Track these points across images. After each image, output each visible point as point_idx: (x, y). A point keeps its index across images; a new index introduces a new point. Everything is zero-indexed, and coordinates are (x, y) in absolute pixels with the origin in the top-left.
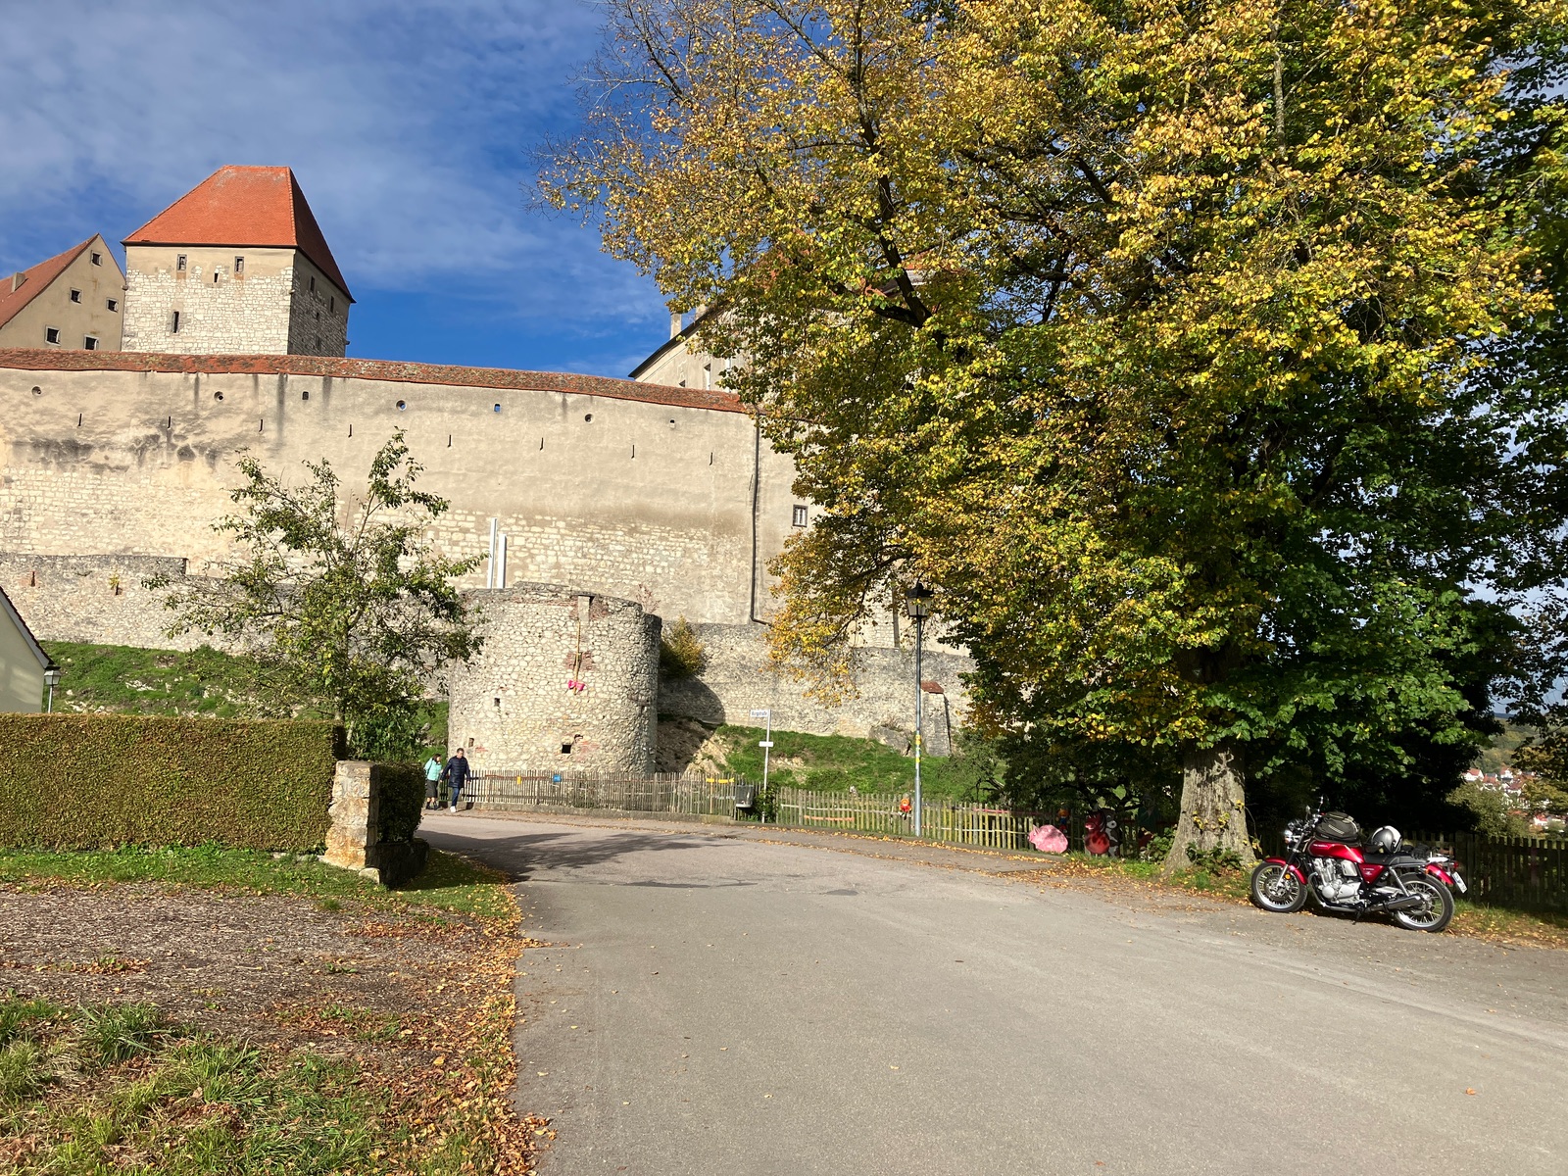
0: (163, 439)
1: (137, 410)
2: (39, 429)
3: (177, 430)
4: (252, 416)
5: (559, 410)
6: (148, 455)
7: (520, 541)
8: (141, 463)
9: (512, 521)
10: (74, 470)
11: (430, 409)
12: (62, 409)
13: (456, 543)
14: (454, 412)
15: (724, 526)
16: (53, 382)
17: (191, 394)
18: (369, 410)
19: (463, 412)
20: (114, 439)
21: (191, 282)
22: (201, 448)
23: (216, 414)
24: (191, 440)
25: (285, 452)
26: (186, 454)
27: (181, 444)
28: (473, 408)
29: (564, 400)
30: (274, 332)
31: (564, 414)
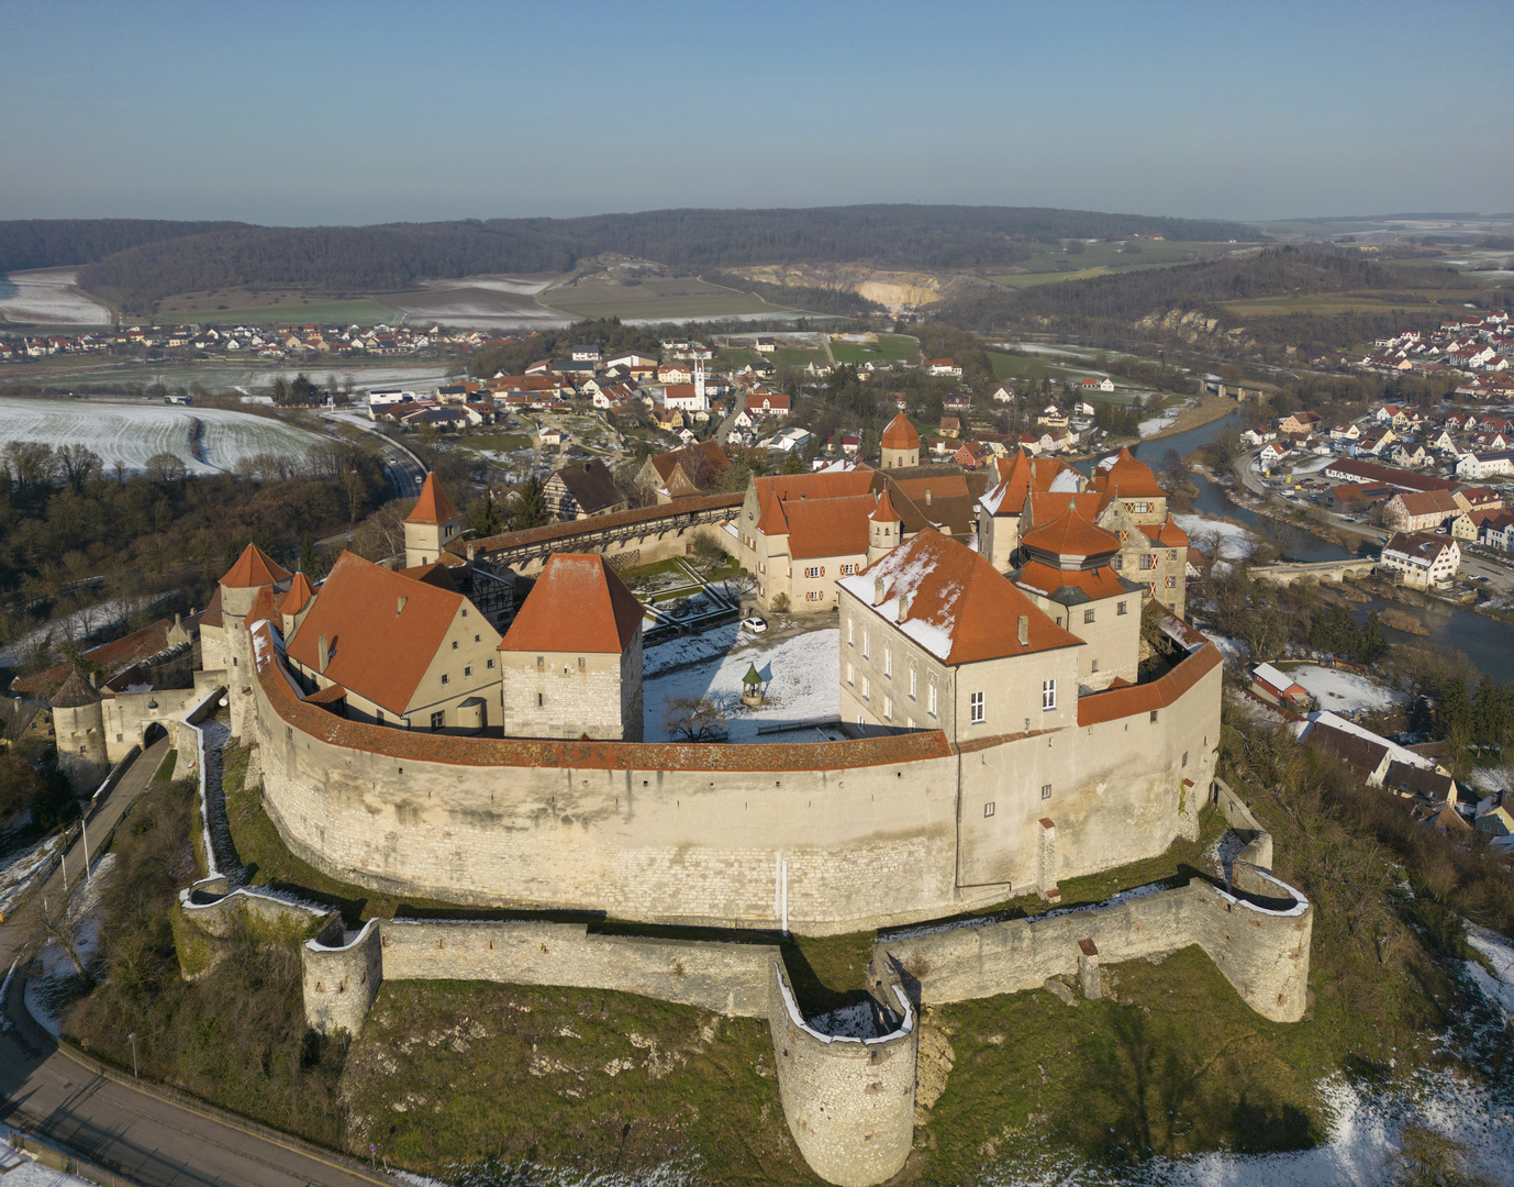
0: (550, 811)
1: (530, 792)
2: (465, 803)
3: (560, 804)
4: (609, 797)
5: (821, 783)
6: (541, 821)
7: (796, 866)
8: (537, 826)
9: (791, 853)
10: (492, 830)
11: (732, 788)
12: (480, 791)
13: (754, 869)
14: (748, 789)
15: (935, 832)
16: (472, 773)
17: (566, 781)
18: (690, 791)
19: (755, 787)
20: (517, 810)
21: (548, 674)
22: (577, 817)
23: (586, 795)
24: (569, 812)
25: (634, 820)
26: (566, 820)
27: (563, 814)
28: (761, 785)
29: (824, 775)
30: (611, 709)
31: (825, 785)
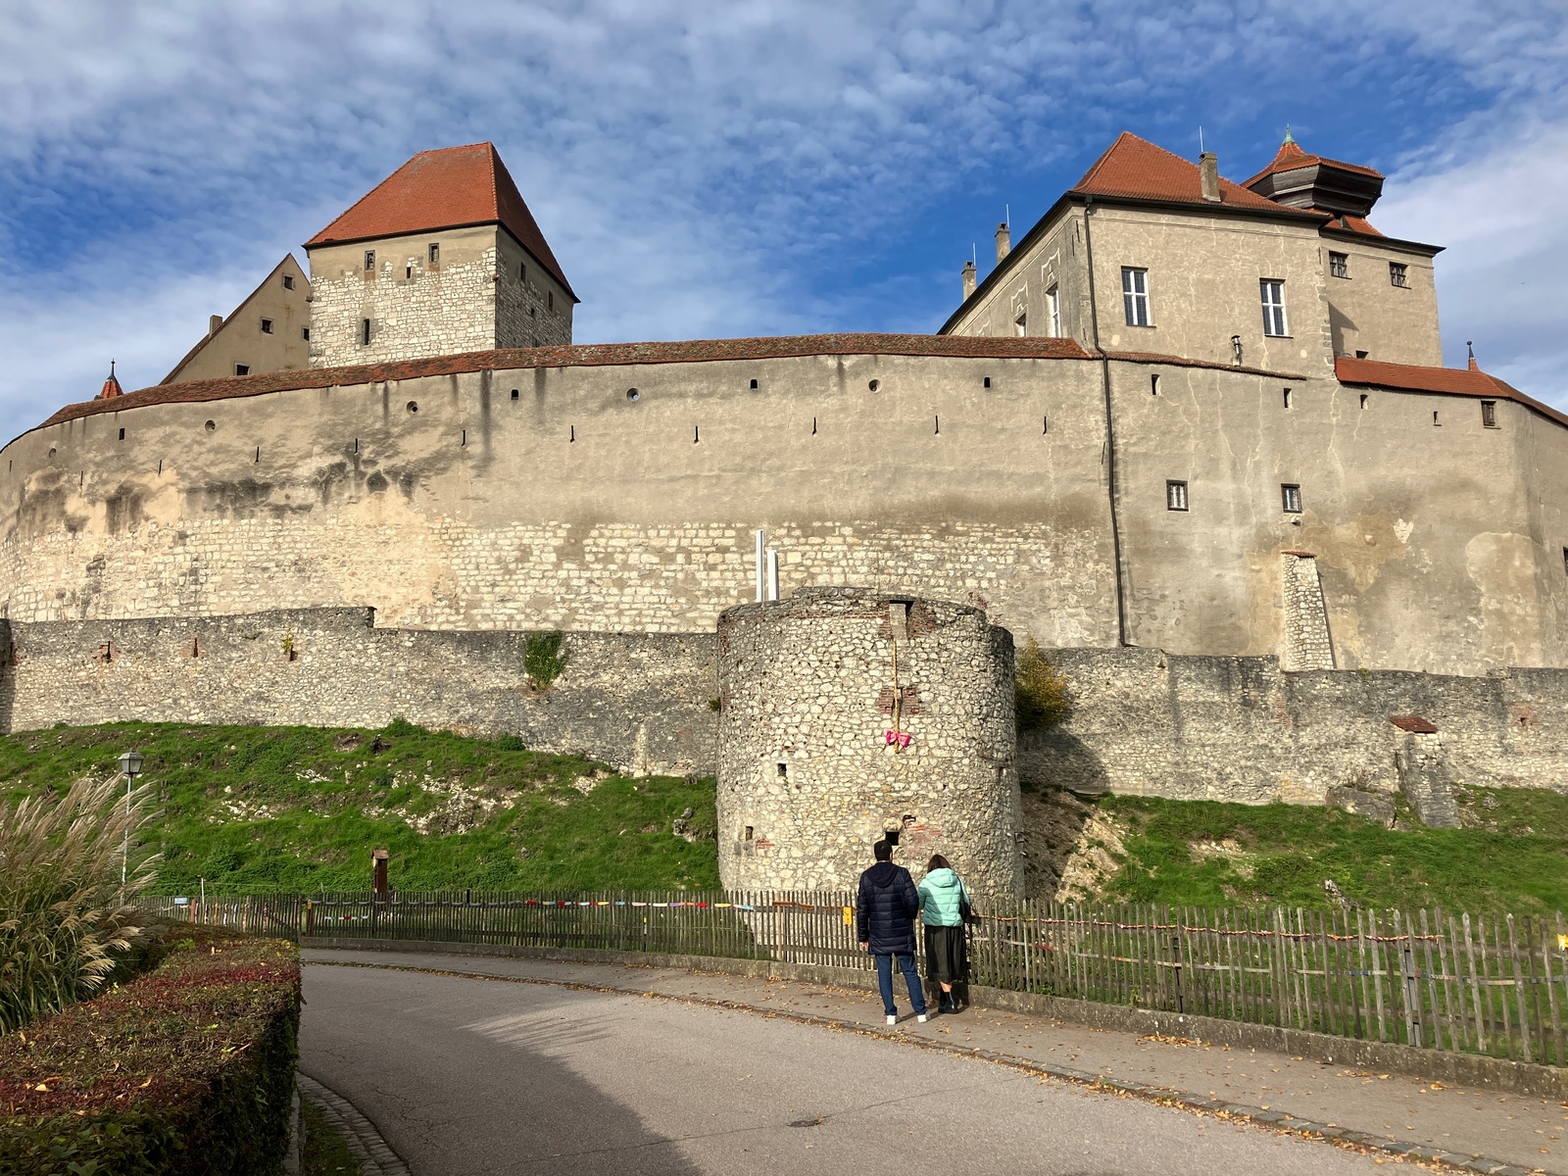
0: (350, 467)
1: (320, 435)
2: (214, 470)
3: (366, 453)
4: (452, 428)
5: (834, 379)
6: (333, 488)
7: (794, 558)
8: (326, 499)
9: (783, 532)
10: (252, 515)
11: (669, 396)
12: (238, 444)
13: (713, 567)
14: (699, 395)
15: (1071, 516)
16: (227, 413)
17: (380, 409)
18: (593, 405)
19: (711, 395)
20: (296, 473)
21: (382, 282)
22: (394, 473)
23: (410, 430)
24: (382, 465)
25: (495, 467)
26: (377, 483)
27: (371, 471)
28: (724, 388)
29: (840, 365)
30: (478, 329)
31: (841, 384)
